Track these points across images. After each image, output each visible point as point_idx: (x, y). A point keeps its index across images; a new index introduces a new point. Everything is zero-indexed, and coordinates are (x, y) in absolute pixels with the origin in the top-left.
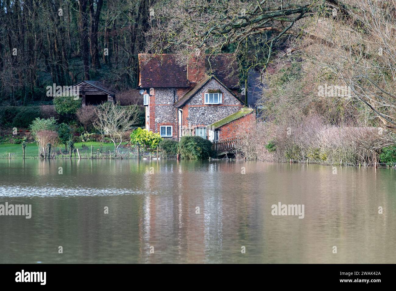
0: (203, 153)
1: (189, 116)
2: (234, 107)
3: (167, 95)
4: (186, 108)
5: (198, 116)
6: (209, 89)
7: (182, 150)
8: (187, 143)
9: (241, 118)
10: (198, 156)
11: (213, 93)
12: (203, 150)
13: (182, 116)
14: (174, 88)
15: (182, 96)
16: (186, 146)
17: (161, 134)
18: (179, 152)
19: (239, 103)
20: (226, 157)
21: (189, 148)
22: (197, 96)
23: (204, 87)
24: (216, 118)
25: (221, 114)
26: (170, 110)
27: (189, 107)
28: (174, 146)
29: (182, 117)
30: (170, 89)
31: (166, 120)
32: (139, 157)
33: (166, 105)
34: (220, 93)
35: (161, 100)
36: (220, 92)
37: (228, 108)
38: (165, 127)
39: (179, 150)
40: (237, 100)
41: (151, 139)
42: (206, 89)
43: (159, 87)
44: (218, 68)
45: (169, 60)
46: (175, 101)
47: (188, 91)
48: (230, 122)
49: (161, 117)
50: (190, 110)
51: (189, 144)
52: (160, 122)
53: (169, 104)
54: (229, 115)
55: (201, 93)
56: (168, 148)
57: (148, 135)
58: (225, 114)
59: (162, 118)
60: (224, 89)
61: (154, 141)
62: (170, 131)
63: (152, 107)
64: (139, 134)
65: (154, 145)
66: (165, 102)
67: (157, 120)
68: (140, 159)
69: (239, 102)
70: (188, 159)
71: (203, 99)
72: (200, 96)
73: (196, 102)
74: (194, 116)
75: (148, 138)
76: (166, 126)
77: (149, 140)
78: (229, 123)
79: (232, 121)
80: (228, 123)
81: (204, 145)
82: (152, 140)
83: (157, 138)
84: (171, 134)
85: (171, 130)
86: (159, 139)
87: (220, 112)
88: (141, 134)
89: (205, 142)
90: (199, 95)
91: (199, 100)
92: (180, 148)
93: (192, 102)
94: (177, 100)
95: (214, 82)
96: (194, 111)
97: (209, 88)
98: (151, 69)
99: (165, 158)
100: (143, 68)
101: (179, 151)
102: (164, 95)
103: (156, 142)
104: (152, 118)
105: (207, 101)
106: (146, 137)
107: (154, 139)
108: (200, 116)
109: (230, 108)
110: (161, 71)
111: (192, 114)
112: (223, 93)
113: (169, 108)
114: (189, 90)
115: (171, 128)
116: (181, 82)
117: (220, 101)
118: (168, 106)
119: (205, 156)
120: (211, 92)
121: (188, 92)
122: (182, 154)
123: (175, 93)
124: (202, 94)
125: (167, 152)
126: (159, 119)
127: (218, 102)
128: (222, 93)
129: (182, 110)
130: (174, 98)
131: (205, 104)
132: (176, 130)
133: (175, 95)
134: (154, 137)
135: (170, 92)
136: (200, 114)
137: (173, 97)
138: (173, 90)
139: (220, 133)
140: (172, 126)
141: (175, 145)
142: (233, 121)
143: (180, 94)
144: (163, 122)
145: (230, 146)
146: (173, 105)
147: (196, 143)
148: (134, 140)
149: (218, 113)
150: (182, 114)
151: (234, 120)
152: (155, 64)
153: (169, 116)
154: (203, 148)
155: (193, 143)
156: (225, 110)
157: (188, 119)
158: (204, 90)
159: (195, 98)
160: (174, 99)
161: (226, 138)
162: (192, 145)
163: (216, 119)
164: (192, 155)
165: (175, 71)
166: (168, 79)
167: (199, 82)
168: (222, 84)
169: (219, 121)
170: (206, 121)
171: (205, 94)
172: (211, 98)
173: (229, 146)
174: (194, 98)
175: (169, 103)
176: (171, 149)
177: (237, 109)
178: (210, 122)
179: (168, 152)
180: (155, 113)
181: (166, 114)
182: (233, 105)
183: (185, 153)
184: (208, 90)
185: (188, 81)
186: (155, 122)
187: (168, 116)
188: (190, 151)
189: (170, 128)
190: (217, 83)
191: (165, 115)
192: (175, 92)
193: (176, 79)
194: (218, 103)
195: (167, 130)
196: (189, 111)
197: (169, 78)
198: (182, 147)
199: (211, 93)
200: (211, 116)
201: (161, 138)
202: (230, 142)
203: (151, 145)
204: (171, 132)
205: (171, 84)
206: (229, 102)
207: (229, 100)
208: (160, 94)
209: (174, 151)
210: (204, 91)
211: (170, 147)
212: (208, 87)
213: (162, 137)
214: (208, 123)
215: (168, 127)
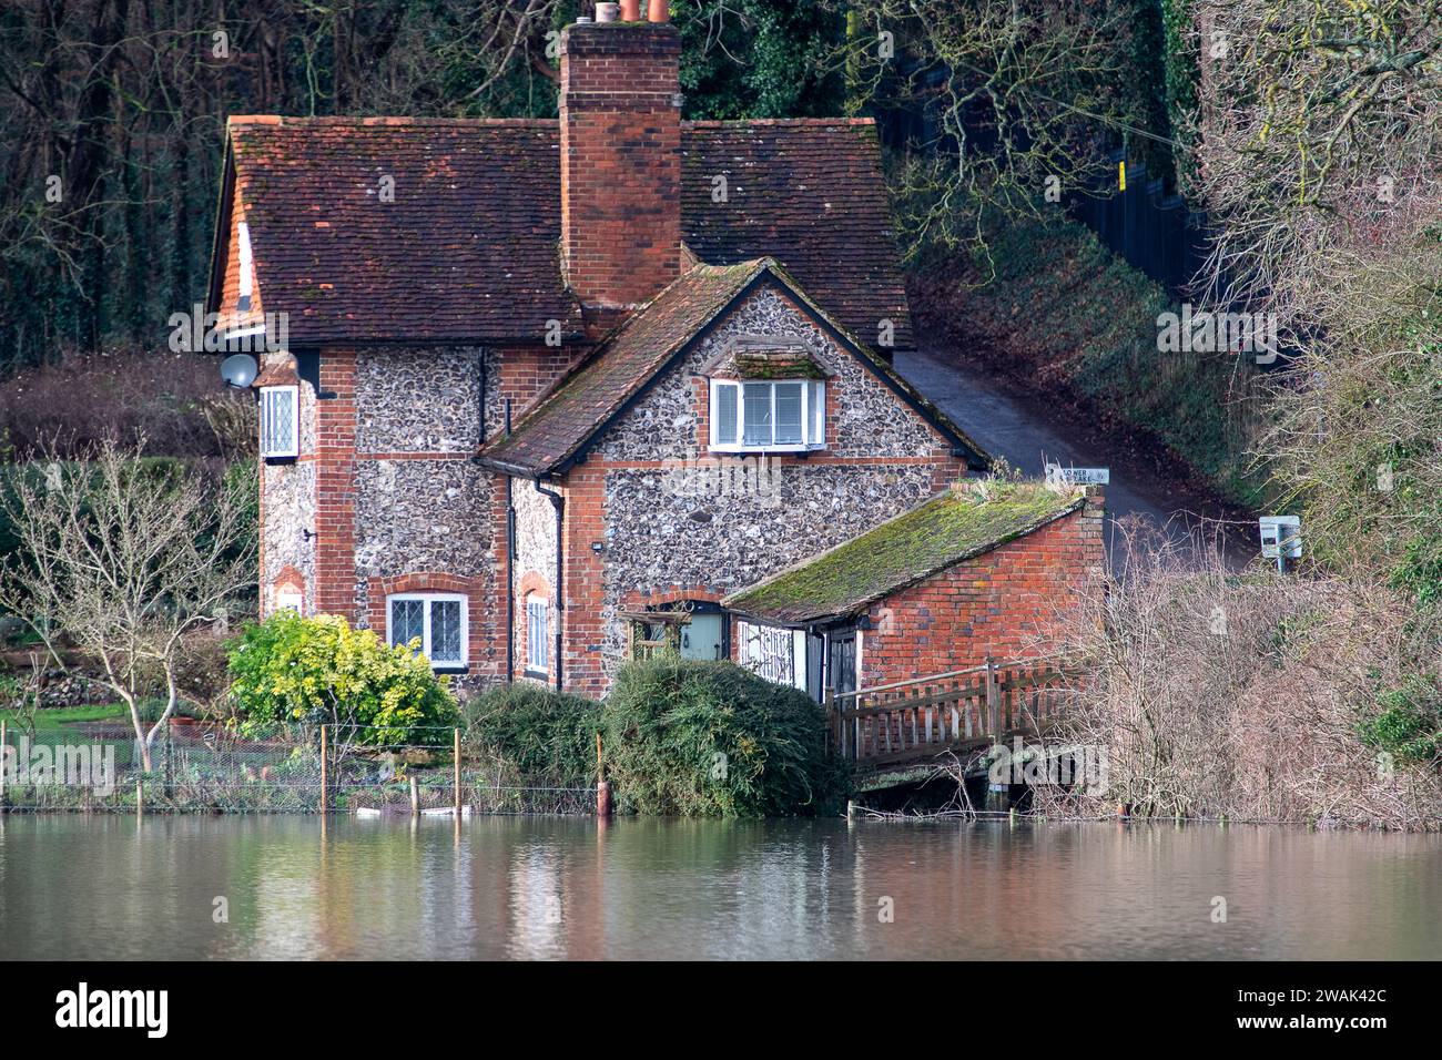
0: (770, 773)
1: (610, 532)
2: (901, 472)
3: (436, 390)
4: (588, 477)
5: (668, 530)
6: (741, 349)
7: (625, 754)
8: (666, 708)
9: (1007, 542)
10: (739, 796)
11: (771, 378)
12: (775, 755)
13: (566, 530)
14: (478, 343)
15: (534, 400)
16: (661, 731)
17: (435, 649)
18: (606, 770)
19: (932, 447)
20: (957, 800)
21: (679, 742)
22: (663, 401)
23: (708, 342)
24: (786, 546)
25: (819, 518)
26: (451, 492)
27: (610, 472)
28: (572, 728)
29: (566, 538)
30: (452, 349)
31: (423, 558)
32: (328, 805)
33: (425, 456)
34: (814, 378)
35: (392, 423)
36: (813, 370)
37: (865, 477)
38: (420, 603)
39: (610, 751)
40: (920, 429)
41: (371, 685)
42: (722, 353)
43: (383, 340)
44: (760, 216)
45: (438, 153)
46: (483, 432)
47: (571, 365)
48: (936, 571)
49: (395, 534)
50: (619, 494)
51: (680, 713)
52: (384, 572)
53: (444, 450)
54: (874, 527)
55: (687, 378)
56: (529, 739)
57: (350, 656)
58: (847, 521)
59: (402, 544)
60: (840, 352)
61: (391, 698)
62: (450, 630)
63: (331, 470)
64: (295, 648)
65: (393, 724)
66: (419, 441)
67: (367, 555)
68: (333, 812)
69: (938, 440)
70: (671, 812)
71: (699, 421)
72: (683, 400)
73: (658, 441)
74: (645, 530)
75: (354, 674)
76: (427, 600)
77: (358, 687)
78: (928, 576)
79: (946, 567)
80: (921, 580)
81: (774, 720)
82: (375, 688)
83: (407, 679)
84: (458, 649)
85: (457, 624)
86: (423, 682)
87: (813, 505)
88: (307, 651)
89: (780, 702)
90: (673, 393)
91: (679, 422)
92: (616, 738)
93: (629, 438)
94: (503, 425)
95: (770, 305)
96: (640, 496)
97: (740, 343)
98: (322, 217)
99: (508, 812)
100: (270, 212)
101: (601, 758)
102: (414, 392)
103: (404, 703)
104: (334, 540)
105: (727, 433)
106: (340, 669)
107: (390, 682)
108: (682, 530)
109: (879, 479)
110: (385, 231)
111: (629, 517)
112: (834, 377)
113: (445, 478)
114: (580, 358)
115: (457, 612)
116: (523, 302)
117: (811, 434)
118: (440, 462)
119: (783, 797)
120: (755, 371)
121: (572, 374)
122: (623, 784)
123: (483, 381)
124: (694, 388)
125: (524, 770)
126: (380, 547)
127: (797, 439)
128: (827, 379)
129: (557, 490)
130: (482, 410)
131: (711, 449)
132: (493, 621)
133: (483, 392)
134: (392, 672)
135: (455, 368)
136: (685, 515)
137: (470, 404)
138: (472, 357)
139: (867, 641)
140: (463, 601)
141: (577, 719)
142: (953, 563)
143: (520, 385)
144: (408, 569)
145: (942, 729)
146: (476, 459)
147: (728, 712)
148: (260, 690)
149: (801, 511)
150: (561, 519)
151: (961, 560)
152: (341, 182)
153: (446, 530)
154: (770, 745)
155: (704, 707)
156: (842, 491)
157: (603, 549)
158: (711, 360)
159: (649, 414)
160: (483, 420)
161: (906, 680)
162: (697, 719)
163: (786, 550)
164: (698, 791)
165: (477, 230)
166: (439, 288)
167: (645, 306)
168: (830, 321)
169: (805, 563)
170: (721, 562)
171: (714, 383)
172: (756, 410)
173: (935, 726)
174: (644, 415)
175: (445, 445)
176: (551, 748)
177: (925, 485)
178: (747, 568)
179: (532, 765)
180: (354, 509)
181: (428, 517)
182: (897, 460)
183: (648, 776)
184: (738, 357)
185: (568, 296)
186: (351, 572)
187: (437, 530)
188: (684, 761)
189: (453, 607)
190: (793, 311)
191: (423, 526)
192: (484, 370)
193: (491, 286)
194: (802, 448)
195: (434, 625)
196: (610, 498)
197: (444, 281)
198: (629, 736)
199: (759, 377)
200: (753, 531)
201: (433, 676)
202: (941, 704)
203: (369, 722)
204: (457, 637)
205: (461, 321)
206: (867, 439)
207: (873, 426)
208: (390, 381)
209: (569, 762)
210: (705, 366)
211: (543, 733)
212: (732, 339)
213: (438, 671)
214: (731, 579)
215: (437, 606)
